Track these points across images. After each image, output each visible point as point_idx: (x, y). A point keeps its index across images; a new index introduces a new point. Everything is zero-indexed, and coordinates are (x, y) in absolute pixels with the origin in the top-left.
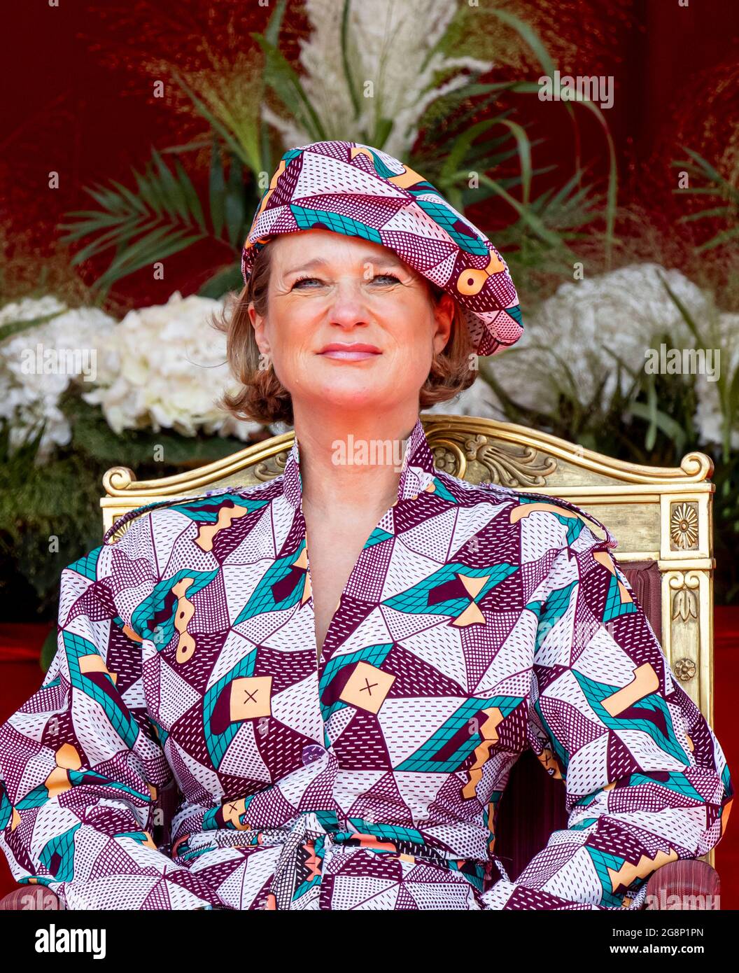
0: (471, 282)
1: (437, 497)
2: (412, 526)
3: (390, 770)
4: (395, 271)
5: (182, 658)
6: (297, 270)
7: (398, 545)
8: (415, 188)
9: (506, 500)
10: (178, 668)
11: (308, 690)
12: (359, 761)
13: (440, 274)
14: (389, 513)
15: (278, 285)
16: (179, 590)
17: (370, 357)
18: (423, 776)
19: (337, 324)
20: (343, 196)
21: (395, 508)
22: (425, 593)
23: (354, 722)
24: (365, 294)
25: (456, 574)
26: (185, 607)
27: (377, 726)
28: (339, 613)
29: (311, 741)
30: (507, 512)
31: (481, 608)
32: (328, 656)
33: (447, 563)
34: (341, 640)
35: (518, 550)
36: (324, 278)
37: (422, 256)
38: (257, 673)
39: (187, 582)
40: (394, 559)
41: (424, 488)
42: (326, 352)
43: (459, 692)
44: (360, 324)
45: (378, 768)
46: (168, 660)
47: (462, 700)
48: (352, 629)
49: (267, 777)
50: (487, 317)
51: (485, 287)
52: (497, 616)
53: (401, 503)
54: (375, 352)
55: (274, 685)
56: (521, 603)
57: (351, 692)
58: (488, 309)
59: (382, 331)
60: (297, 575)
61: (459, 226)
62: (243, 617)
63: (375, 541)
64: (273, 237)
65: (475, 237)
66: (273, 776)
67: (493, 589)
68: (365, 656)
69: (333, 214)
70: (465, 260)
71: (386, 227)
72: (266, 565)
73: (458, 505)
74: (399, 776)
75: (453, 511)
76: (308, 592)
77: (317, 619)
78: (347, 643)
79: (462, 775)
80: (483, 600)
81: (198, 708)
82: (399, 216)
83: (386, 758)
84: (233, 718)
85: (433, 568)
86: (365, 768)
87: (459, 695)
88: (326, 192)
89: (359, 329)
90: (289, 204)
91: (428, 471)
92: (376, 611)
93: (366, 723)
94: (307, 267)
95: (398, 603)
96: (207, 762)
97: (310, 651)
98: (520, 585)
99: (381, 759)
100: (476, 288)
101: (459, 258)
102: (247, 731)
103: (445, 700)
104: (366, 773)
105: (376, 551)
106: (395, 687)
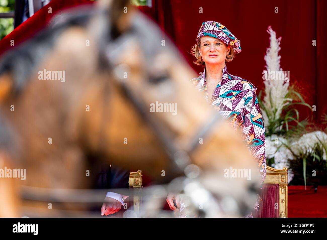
0: (232, 43)
1: (229, 79)
2: (225, 83)
4: (220, 42)
6: (204, 42)
7: (222, 87)
8: (223, 29)
9: (240, 80)
13: (227, 43)
15: (202, 45)
17: (216, 56)
19: (211, 52)
20: (211, 31)
21: (221, 81)
22: (226, 94)
24: (215, 46)
25: (231, 92)
28: (212, 98)
30: (240, 82)
31: (235, 97)
33: (230, 90)
35: (242, 89)
36: (209, 44)
37: (224, 40)
40: (221, 89)
41: (227, 77)
42: (209, 56)
43: (231, 110)
44: (214, 51)
47: (231, 112)
48: (214, 101)
50: (235, 49)
51: (234, 44)
52: (238, 99)
53: (222, 80)
56: (242, 97)
58: (235, 47)
59: (218, 52)
60: (205, 91)
61: (230, 35)
63: (218, 86)
64: (201, 37)
65: (232, 37)
67: (237, 94)
68: (216, 105)
69: (210, 34)
70: (231, 40)
71: (218, 35)
73: (232, 80)
75: (231, 81)
78: (213, 103)
80: (236, 96)
82: (220, 34)
85: (228, 90)
87: (231, 111)
88: (209, 30)
89: (214, 52)
90: (203, 32)
91: (227, 74)
92: (218, 98)
94: (206, 42)
95: (222, 96)
98: (242, 94)
100: (233, 44)
101: (230, 40)
103: (228, 112)
105: (218, 88)
106: (220, 110)
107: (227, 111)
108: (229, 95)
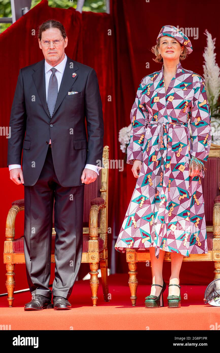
0: (186, 43)
1: (182, 73)
2: (179, 77)
3: (174, 109)
4: (176, 41)
5: (148, 95)
6: (163, 41)
9: (192, 73)
10: (148, 96)
11: (164, 99)
12: (170, 108)
13: (182, 42)
14: (175, 75)
15: (161, 43)
16: (148, 86)
18: (178, 110)
19: (168, 48)
20: (169, 32)
22: (179, 86)
23: (169, 103)
24: (172, 45)
26: (149, 88)
27: (172, 103)
28: (168, 89)
29: (164, 105)
30: (191, 75)
31: (187, 88)
32: (166, 95)
33: (183, 82)
34: (168, 93)
35: (192, 81)
36: (167, 42)
37: (179, 39)
38: (157, 96)
39: (150, 85)
41: (180, 71)
42: (167, 52)
43: (183, 99)
44: (171, 48)
45: (172, 109)
46: (146, 95)
48: (169, 91)
49: (158, 110)
50: (188, 48)
51: (188, 44)
52: (189, 89)
53: (177, 74)
54: (173, 52)
55: (160, 98)
56: (192, 88)
57: (169, 99)
58: (188, 47)
59: (174, 49)
60: (163, 83)
61: (184, 36)
62: (156, 89)
64: (160, 37)
65: (186, 37)
66: (159, 110)
67: (189, 86)
68: (171, 95)
69: (168, 34)
70: (185, 40)
71: (175, 36)
72: (159, 82)
73: (185, 73)
74: (175, 110)
76: (164, 86)
77: (165, 89)
78: (169, 93)
79: (183, 109)
81: (150, 101)
82: (177, 34)
83: (173, 107)
84: (154, 102)
85: (181, 82)
86: (170, 109)
88: (167, 31)
90: (162, 33)
91: (181, 69)
92: (173, 89)
94: (165, 41)
95: (176, 87)
96: (150, 107)
97: (164, 94)
98: (192, 86)
101: (184, 40)
102: (156, 104)
103: (181, 100)
104: (171, 109)
105: (173, 80)
106: (174, 98)
107: (179, 100)
108: (182, 86)
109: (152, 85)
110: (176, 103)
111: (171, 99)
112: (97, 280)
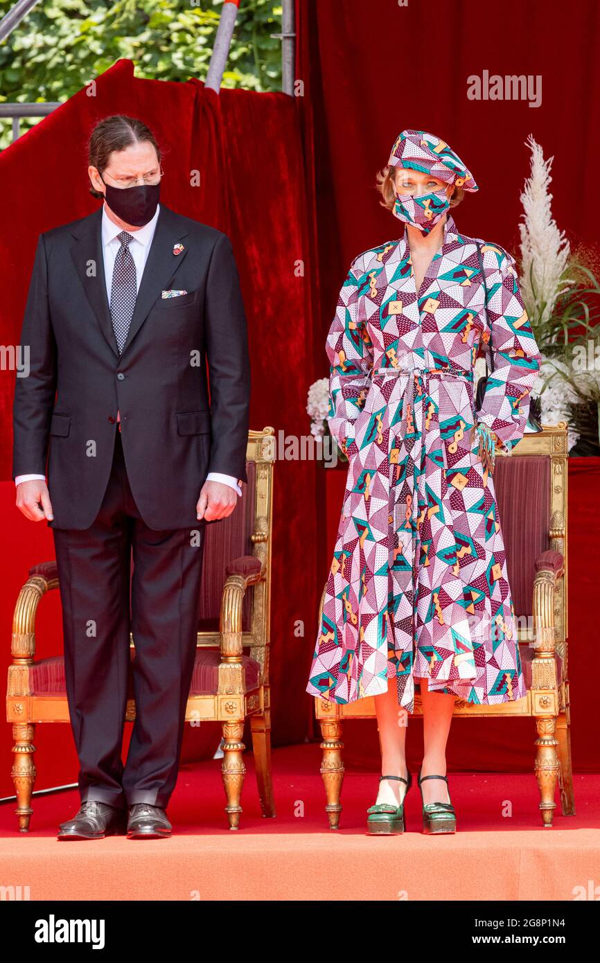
1: (458, 242)
2: (449, 252)
3: (438, 332)
5: (373, 296)
7: (444, 259)
8: (442, 152)
10: (372, 299)
11: (415, 305)
12: (428, 329)
16: (372, 275)
18: (445, 334)
22: (453, 274)
23: (427, 317)
25: (463, 269)
26: (374, 280)
27: (434, 318)
28: (423, 283)
29: (414, 323)
31: (470, 281)
32: (419, 297)
33: (460, 265)
34: (424, 292)
38: (397, 300)
39: (375, 273)
40: (442, 263)
41: (453, 240)
43: (461, 307)
45: (434, 331)
46: (367, 297)
47: (462, 309)
48: (427, 288)
49: (398, 335)
51: (465, 183)
52: (475, 284)
53: (445, 245)
55: (403, 304)
57: (426, 308)
60: (408, 266)
61: (456, 169)
62: (392, 281)
65: (461, 171)
66: (400, 334)
67: (474, 275)
68: (431, 296)
72: (398, 263)
73: (464, 245)
74: (441, 333)
75: (463, 247)
76: (413, 273)
77: (417, 283)
79: (462, 334)
80: (471, 278)
81: (378, 311)
83: (437, 328)
84: (389, 314)
85: (456, 265)
86: (430, 331)
90: (401, 159)
91: (455, 234)
92: (435, 281)
93: (430, 317)
95: (443, 278)
96: (379, 328)
97: (414, 293)
99: (435, 329)
102: (394, 318)
103: (456, 309)
104: (430, 333)
105: (437, 260)
106: (440, 305)
107: (452, 309)
108: (458, 275)
109: (381, 272)
110: (445, 317)
111: (432, 306)
112: (241, 765)
